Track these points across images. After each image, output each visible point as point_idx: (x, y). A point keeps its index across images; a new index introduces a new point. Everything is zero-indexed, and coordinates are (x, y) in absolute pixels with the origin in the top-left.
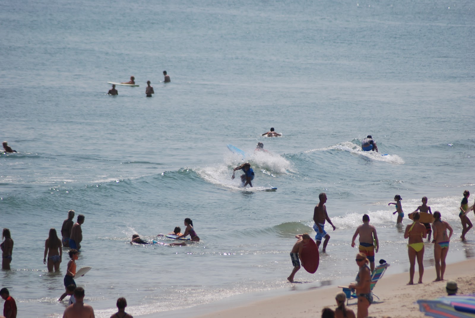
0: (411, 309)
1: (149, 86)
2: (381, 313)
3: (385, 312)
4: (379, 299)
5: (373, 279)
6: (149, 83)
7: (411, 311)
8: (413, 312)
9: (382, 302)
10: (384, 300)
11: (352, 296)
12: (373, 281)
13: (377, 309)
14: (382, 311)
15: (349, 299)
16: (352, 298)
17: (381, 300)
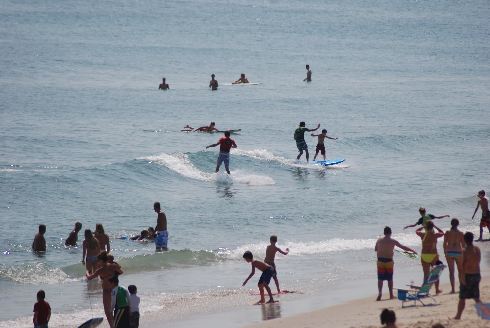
0: (469, 312)
1: (213, 79)
2: (437, 316)
3: (442, 315)
4: (435, 301)
5: (430, 281)
6: (213, 76)
7: (469, 314)
8: (471, 315)
9: (439, 305)
10: (441, 302)
11: (408, 298)
12: (429, 282)
13: (434, 312)
14: (439, 314)
15: (404, 301)
16: (407, 300)
17: (438, 303)
